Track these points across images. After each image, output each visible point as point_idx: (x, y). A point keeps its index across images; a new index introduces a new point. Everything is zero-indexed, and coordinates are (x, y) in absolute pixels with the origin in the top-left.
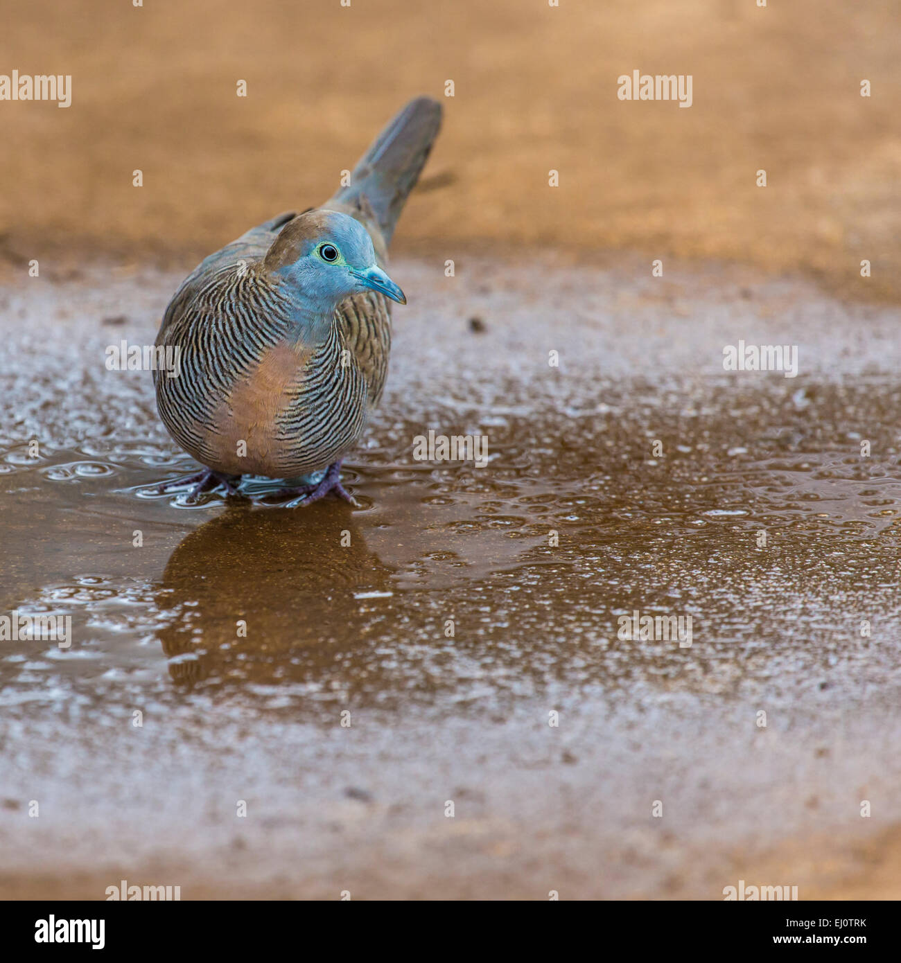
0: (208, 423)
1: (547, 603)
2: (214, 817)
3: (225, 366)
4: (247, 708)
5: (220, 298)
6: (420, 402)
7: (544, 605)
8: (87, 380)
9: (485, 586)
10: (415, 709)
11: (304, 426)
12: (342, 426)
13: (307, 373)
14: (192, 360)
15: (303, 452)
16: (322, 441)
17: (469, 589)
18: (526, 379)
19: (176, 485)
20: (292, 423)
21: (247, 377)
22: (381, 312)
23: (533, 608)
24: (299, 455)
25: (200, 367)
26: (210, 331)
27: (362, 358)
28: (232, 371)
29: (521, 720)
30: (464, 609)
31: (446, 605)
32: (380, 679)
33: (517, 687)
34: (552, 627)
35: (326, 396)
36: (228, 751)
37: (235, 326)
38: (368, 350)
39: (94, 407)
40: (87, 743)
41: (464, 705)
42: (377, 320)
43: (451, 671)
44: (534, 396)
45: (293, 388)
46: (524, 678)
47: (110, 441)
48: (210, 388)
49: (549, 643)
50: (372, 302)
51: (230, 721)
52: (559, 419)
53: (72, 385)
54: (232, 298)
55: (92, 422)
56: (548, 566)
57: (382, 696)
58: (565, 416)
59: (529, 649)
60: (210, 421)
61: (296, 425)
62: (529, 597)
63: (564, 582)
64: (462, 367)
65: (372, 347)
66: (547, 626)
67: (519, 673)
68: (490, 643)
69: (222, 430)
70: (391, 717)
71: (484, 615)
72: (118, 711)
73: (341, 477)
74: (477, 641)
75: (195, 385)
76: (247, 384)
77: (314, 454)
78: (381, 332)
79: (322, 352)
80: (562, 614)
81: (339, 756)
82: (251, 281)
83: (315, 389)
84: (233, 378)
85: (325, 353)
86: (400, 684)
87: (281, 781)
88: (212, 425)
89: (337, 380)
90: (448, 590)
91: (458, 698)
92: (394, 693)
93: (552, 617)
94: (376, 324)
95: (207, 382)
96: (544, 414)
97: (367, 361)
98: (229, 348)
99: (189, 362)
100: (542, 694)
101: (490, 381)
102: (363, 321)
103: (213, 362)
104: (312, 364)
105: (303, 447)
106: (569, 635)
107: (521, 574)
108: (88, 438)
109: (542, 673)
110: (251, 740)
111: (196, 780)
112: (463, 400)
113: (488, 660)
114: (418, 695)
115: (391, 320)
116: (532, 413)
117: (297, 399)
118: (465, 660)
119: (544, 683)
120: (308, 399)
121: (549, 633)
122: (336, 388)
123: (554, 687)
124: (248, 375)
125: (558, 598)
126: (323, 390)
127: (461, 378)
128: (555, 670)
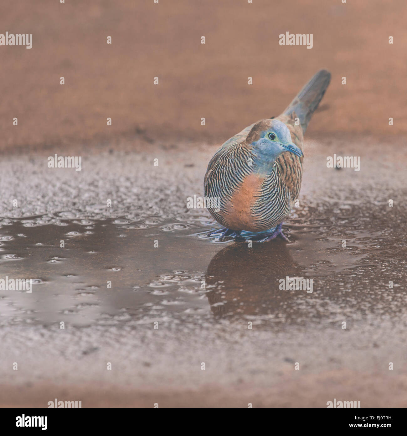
0: (224, 210)
1: (367, 281)
2: (230, 370)
3: (229, 185)
4: (244, 325)
5: (228, 157)
6: (315, 199)
7: (366, 282)
8: (178, 190)
9: (341, 275)
10: (313, 325)
11: (262, 211)
12: (279, 211)
13: (263, 188)
14: (216, 184)
15: (262, 221)
16: (270, 217)
17: (335, 276)
18: (358, 189)
19: (215, 233)
20: (257, 209)
21: (238, 190)
22: (297, 163)
23: (361, 283)
24: (261, 223)
25: (220, 187)
26: (223, 171)
27: (288, 183)
28: (232, 187)
29: (356, 330)
30: (333, 284)
31: (325, 282)
32: (298, 313)
33: (355, 316)
34: (369, 292)
35: (272, 198)
36: (236, 342)
37: (233, 167)
38: (291, 179)
39: (181, 201)
40: (178, 339)
41: (333, 323)
42: (295, 166)
43: (327, 310)
44: (362, 197)
45: (257, 194)
46: (358, 312)
47: (188, 215)
48: (224, 195)
49: (368, 298)
50: (293, 159)
51: (237, 330)
52: (372, 206)
53: (172, 192)
54: (232, 156)
55: (180, 207)
56: (367, 267)
57: (299, 320)
58: (374, 204)
59: (360, 301)
60: (224, 209)
61: (258, 210)
62: (360, 279)
63: (374, 273)
64: (332, 184)
65: (292, 178)
66: (367, 291)
67: (355, 310)
68: (344, 298)
69: (229, 213)
70: (303, 329)
71: (341, 286)
72: (191, 326)
73: (282, 230)
74: (338, 297)
75: (218, 194)
76: (238, 193)
77: (267, 223)
78: (297, 171)
79: (269, 179)
80: (373, 286)
81: (281, 345)
82: (240, 148)
83: (266, 195)
84: (232, 191)
85: (270, 180)
86: (306, 314)
87: (258, 355)
88: (225, 211)
89: (276, 192)
90: (326, 276)
91: (330, 320)
92: (304, 318)
93: (369, 287)
94: (295, 168)
95: (222, 193)
96: (366, 204)
97: (290, 184)
98: (231, 177)
99: (215, 185)
100: (365, 319)
101: (344, 190)
102: (289, 167)
103: (224, 184)
104: (264, 184)
105: (262, 219)
106: (376, 294)
107: (357, 270)
108: (179, 214)
109: (365, 310)
110: (245, 338)
111: (223, 354)
112: (333, 198)
113: (343, 305)
114: (314, 319)
115: (302, 166)
116: (361, 204)
117: (259, 199)
118: (333, 305)
119: (366, 315)
120: (263, 199)
121: (368, 294)
122: (276, 195)
123: (370, 316)
124: (239, 189)
125: (371, 280)
126: (270, 196)
127: (332, 189)
128: (370, 309)
